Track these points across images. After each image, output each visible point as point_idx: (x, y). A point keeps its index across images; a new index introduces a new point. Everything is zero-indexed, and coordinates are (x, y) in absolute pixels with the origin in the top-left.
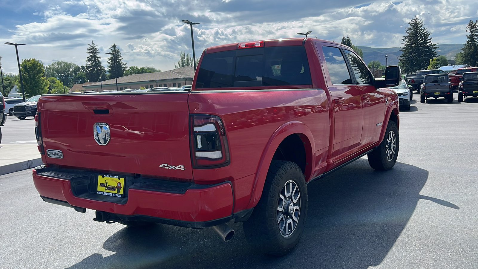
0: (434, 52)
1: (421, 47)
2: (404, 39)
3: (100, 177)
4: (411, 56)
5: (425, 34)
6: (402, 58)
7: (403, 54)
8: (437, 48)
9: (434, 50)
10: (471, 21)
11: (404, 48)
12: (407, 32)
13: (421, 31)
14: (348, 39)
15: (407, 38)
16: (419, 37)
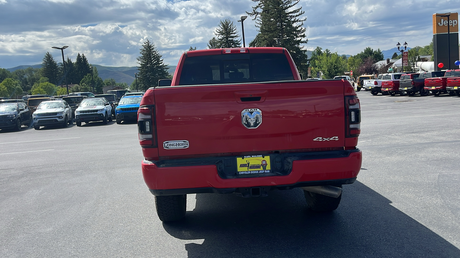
0: (166, 72)
1: (155, 67)
2: (139, 59)
3: (239, 159)
4: (147, 75)
5: (157, 56)
6: (139, 76)
7: (140, 73)
8: (168, 68)
9: (166, 70)
10: (191, 47)
11: (140, 67)
12: (141, 53)
13: (154, 53)
14: (83, 57)
15: (142, 58)
16: (152, 58)
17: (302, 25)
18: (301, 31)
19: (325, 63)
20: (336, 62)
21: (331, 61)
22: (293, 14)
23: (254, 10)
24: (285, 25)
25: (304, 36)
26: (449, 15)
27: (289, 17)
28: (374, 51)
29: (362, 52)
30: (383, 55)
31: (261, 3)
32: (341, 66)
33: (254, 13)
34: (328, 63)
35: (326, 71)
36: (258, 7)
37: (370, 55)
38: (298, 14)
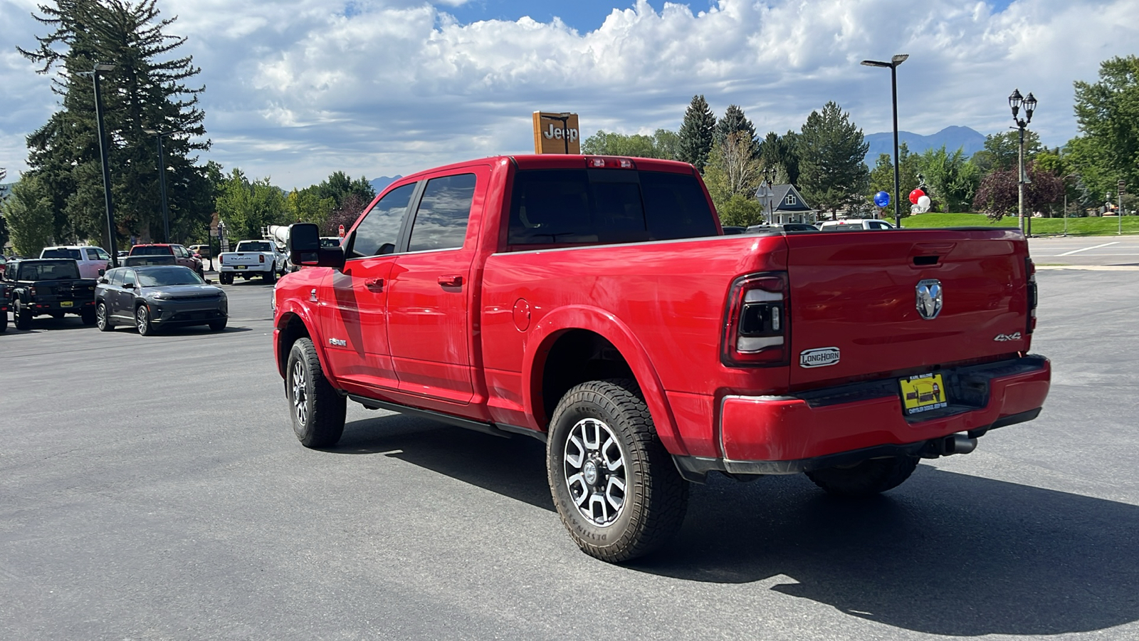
3: (903, 383)
17: (194, 101)
18: (190, 118)
19: (239, 204)
20: (267, 204)
21: (254, 200)
22: (168, 72)
23: (43, 46)
24: (144, 97)
25: (200, 131)
26: (567, 118)
27: (157, 78)
28: (352, 181)
29: (324, 182)
30: (375, 191)
31: (65, 28)
32: (281, 212)
33: (43, 54)
34: (246, 205)
35: (242, 225)
36: (54, 38)
37: (343, 191)
38: (182, 72)
